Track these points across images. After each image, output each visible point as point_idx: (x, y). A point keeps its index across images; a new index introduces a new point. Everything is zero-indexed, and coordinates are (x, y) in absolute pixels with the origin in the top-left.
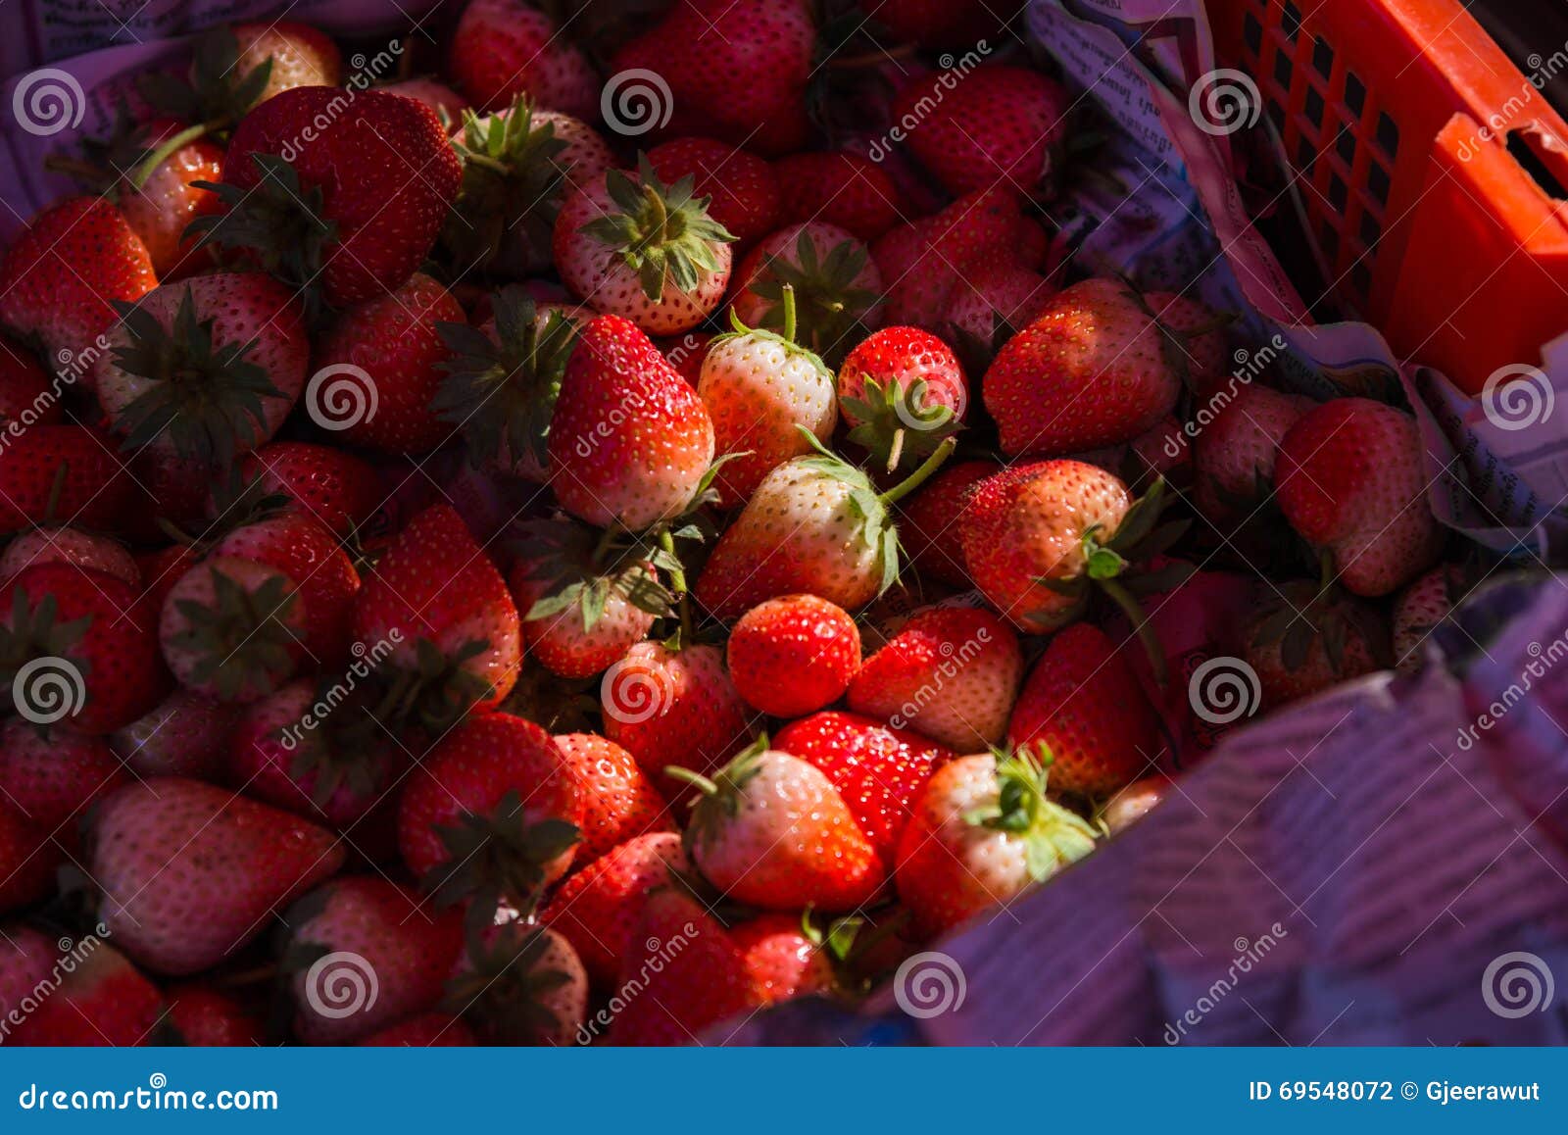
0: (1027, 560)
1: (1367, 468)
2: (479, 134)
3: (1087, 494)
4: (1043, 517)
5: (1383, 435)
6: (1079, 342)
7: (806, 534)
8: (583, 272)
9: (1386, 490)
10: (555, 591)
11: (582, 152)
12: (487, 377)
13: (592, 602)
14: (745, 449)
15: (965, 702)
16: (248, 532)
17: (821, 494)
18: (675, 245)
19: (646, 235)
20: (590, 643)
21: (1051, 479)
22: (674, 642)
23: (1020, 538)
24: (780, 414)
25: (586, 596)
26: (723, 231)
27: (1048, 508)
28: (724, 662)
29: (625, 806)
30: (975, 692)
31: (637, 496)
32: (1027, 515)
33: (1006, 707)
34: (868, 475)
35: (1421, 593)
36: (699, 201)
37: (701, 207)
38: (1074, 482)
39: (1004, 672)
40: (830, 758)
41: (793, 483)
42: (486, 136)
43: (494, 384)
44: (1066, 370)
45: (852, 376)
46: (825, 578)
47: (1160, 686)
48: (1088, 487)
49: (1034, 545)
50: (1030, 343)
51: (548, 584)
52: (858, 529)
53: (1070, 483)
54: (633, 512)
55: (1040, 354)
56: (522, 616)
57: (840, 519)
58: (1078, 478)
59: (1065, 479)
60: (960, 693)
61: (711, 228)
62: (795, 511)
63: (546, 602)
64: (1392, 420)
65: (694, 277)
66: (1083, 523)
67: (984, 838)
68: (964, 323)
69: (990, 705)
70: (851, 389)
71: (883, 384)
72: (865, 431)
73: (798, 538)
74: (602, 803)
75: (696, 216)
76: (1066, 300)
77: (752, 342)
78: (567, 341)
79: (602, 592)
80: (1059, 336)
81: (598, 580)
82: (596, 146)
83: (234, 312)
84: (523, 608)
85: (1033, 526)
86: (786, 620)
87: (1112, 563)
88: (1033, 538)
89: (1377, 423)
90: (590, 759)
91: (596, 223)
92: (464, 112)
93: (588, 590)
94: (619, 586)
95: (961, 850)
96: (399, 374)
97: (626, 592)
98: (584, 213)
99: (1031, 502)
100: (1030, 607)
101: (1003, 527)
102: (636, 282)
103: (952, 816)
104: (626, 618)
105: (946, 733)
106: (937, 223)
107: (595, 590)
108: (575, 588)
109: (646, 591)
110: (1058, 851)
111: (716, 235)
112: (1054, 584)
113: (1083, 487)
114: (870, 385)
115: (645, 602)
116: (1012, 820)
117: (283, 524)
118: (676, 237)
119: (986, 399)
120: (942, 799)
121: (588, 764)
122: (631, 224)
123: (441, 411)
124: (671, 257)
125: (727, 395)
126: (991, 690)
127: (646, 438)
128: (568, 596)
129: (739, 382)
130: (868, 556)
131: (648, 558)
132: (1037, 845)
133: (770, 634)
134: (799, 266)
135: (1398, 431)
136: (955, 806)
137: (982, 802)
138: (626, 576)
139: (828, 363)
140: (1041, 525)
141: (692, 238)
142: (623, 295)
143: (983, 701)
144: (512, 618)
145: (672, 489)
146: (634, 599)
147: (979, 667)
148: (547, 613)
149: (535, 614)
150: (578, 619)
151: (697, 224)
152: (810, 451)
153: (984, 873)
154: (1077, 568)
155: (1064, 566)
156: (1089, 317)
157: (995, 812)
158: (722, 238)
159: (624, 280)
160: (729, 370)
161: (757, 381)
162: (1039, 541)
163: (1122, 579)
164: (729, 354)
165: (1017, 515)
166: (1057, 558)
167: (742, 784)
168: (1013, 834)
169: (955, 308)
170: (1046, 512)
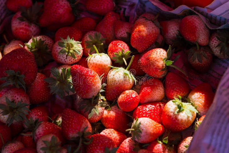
0: (157, 68)
1: (196, 27)
2: (29, 46)
3: (160, 54)
4: (156, 61)
5: (195, 21)
6: (143, 31)
7: (121, 82)
8: (62, 60)
9: (200, 28)
10: (90, 112)
11: (47, 40)
12: (57, 84)
13: (96, 111)
14: (103, 74)
15: (158, 94)
16: (39, 129)
17: (119, 75)
18: (74, 48)
19: (68, 49)
20: (99, 116)
21: (153, 54)
22: (109, 108)
23: (154, 66)
24: (105, 66)
25: (95, 110)
26: (78, 42)
27: (156, 59)
28: (118, 107)
29: (118, 138)
30: (159, 92)
31: (94, 91)
32: (153, 62)
33: (164, 91)
34: (123, 68)
35: (212, 41)
36: (72, 39)
37: (73, 40)
38: (157, 53)
39: (161, 86)
40: (145, 114)
41: (114, 75)
42: (31, 46)
43: (58, 84)
44: (143, 36)
45: (111, 54)
46: (127, 87)
47: (187, 76)
48: (159, 52)
49: (157, 66)
50: (135, 34)
51: (88, 111)
52: (128, 77)
53: (156, 53)
54: (95, 94)
55: (138, 35)
56: (87, 119)
57: (124, 77)
58: (157, 52)
59: (155, 53)
60: (157, 93)
61: (76, 42)
62: (117, 79)
63: (90, 114)
64: (195, 17)
65: (80, 52)
66: (162, 58)
67: (179, 115)
68: (121, 36)
69: (162, 92)
70: (112, 56)
71: (117, 53)
72: (118, 61)
73: (120, 83)
74: (114, 139)
75: (73, 42)
76: (137, 25)
77: (94, 57)
78: (66, 72)
79: (97, 108)
80: (139, 31)
81: (95, 107)
82: (48, 38)
83: (15, 97)
84: (87, 117)
85: (155, 63)
86: (127, 97)
87: (170, 62)
88: (156, 65)
89: (193, 19)
90: (109, 134)
91: (60, 52)
92: (25, 44)
93: (94, 109)
94: (98, 106)
95: (176, 118)
96: (42, 90)
97: (100, 106)
98: (57, 51)
99: (152, 59)
100: (160, 75)
101: (150, 65)
102: (71, 57)
103: (172, 114)
104: (102, 109)
105: (157, 100)
106: (104, 22)
107: (95, 108)
108: (93, 110)
109: (103, 104)
110: (189, 110)
111: (78, 43)
112: (163, 70)
113: (159, 53)
114: (115, 54)
115: (103, 106)
116: (181, 110)
117: (42, 125)
118: (73, 47)
119: (133, 46)
120: (168, 112)
121: (109, 135)
122: (65, 49)
123: (52, 93)
124: (74, 51)
125: (95, 67)
126: (161, 90)
127: (91, 82)
128: (92, 112)
129: (96, 64)
130: (131, 80)
131: (100, 99)
132: (186, 111)
133: (126, 101)
134: (91, 40)
135: (197, 19)
136: (171, 112)
137: (175, 110)
138: (98, 104)
139: (105, 53)
140: (156, 62)
141: (75, 46)
142: (70, 60)
143: (161, 92)
144: (87, 120)
145: (99, 87)
146: (102, 106)
147: (158, 88)
148: (91, 116)
149: (89, 118)
150: (96, 114)
151: (74, 43)
152: (112, 68)
153: (182, 120)
154: (165, 65)
155: (163, 66)
156: (142, 26)
157: (178, 110)
158: (79, 43)
159: (69, 58)
160: (94, 63)
161: (99, 63)
162: (157, 65)
163: (173, 64)
164: (92, 61)
165: (151, 63)
166: (161, 66)
167: (139, 127)
168: (182, 112)
169: (118, 34)
170: (155, 60)
